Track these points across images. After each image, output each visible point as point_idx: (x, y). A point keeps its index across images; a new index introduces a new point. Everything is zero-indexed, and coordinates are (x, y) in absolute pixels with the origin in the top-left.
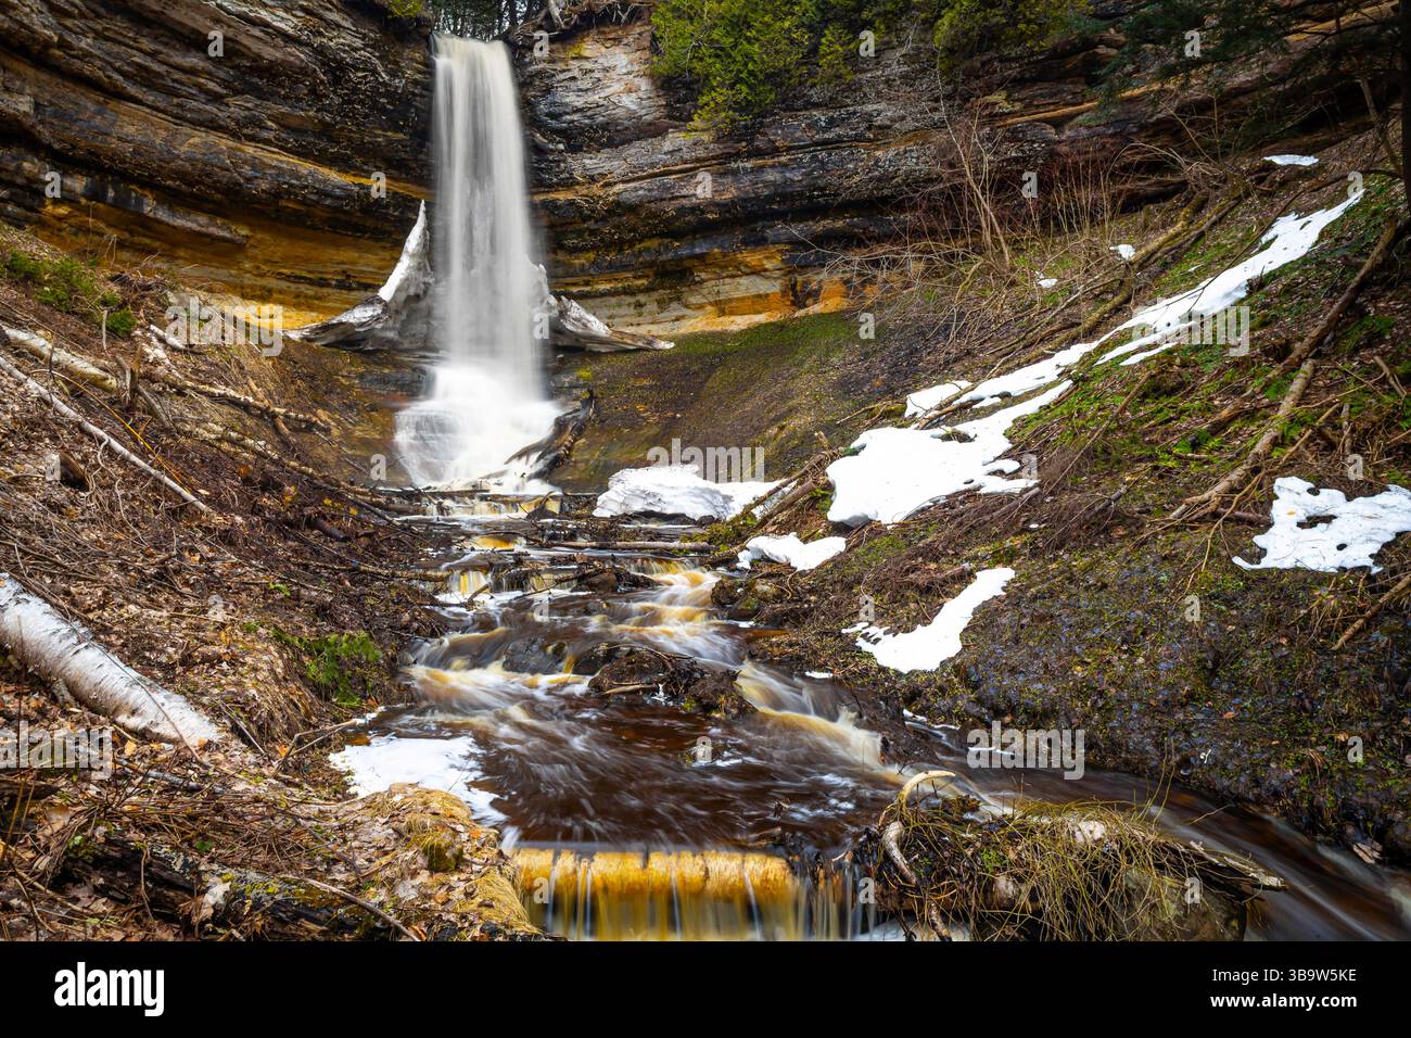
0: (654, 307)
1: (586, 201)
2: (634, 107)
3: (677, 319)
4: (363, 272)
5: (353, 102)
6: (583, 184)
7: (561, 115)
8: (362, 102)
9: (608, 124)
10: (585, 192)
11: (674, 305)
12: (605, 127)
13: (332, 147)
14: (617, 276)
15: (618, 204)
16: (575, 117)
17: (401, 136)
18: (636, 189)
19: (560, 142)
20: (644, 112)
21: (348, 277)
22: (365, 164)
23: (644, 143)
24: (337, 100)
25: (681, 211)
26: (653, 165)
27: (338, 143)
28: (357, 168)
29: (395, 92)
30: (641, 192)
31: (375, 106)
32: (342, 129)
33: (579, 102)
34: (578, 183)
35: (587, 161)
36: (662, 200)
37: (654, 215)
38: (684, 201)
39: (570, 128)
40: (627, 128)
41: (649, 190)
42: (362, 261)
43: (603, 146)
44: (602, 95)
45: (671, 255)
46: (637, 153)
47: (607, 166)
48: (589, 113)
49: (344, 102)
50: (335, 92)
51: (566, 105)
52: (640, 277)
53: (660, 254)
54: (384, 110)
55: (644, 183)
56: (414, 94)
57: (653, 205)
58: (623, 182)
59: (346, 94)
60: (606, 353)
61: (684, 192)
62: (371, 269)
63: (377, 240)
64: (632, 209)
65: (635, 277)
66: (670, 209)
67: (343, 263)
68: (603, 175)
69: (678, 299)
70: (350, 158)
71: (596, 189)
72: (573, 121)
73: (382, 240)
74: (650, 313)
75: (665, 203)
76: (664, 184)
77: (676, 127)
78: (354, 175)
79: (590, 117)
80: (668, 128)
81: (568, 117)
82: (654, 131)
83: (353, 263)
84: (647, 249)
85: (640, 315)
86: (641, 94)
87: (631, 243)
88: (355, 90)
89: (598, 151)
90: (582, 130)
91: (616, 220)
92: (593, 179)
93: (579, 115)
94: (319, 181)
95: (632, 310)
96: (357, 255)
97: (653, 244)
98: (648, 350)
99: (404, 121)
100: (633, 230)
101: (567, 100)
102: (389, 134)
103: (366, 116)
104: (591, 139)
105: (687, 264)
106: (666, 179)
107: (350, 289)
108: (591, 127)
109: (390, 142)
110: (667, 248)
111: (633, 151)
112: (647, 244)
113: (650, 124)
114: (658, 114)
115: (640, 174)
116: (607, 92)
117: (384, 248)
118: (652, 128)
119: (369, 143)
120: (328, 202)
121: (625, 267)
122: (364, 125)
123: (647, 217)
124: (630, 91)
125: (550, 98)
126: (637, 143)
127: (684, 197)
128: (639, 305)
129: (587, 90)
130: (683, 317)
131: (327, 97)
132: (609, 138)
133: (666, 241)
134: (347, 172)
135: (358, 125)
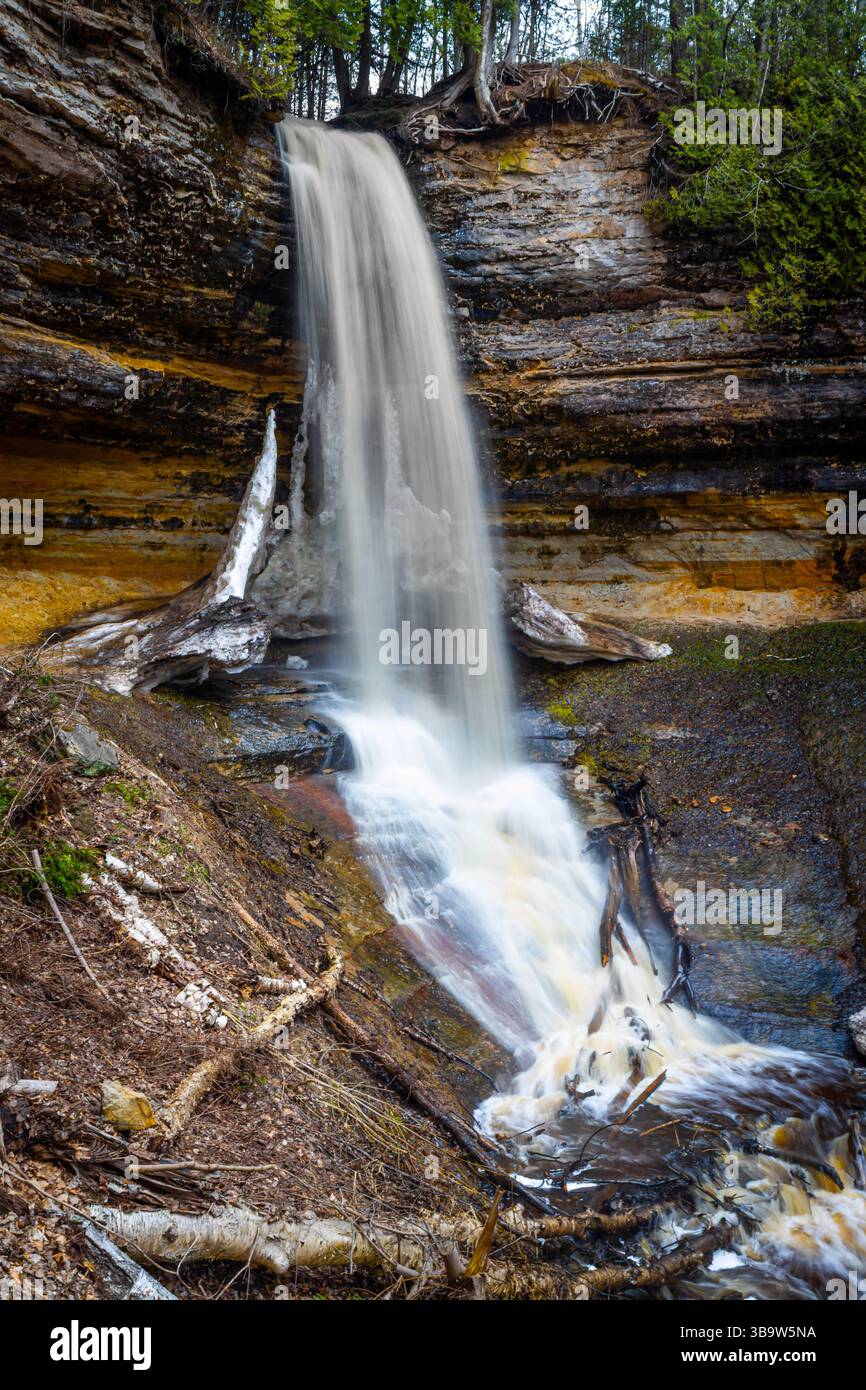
0: (575, 558)
1: (496, 399)
2: (609, 262)
3: (617, 581)
4: (110, 499)
5: (162, 241)
6: (494, 372)
7: (474, 263)
8: (175, 242)
9: (556, 283)
10: (496, 384)
11: (613, 558)
12: (547, 288)
13: (109, 312)
14: (518, 507)
15: (555, 409)
16: (499, 269)
17: (223, 294)
18: (596, 391)
19: (463, 305)
20: (626, 270)
21: (88, 509)
22: (150, 335)
23: (611, 319)
24: (136, 238)
25: (671, 430)
26: (629, 356)
27: (119, 305)
28: (137, 343)
29: (230, 222)
30: (603, 397)
31: (195, 248)
32: (136, 283)
33: (512, 246)
34: (487, 371)
35: (506, 338)
36: (640, 411)
37: (614, 430)
38: (679, 417)
39: (486, 286)
40: (586, 293)
41: (620, 395)
42: (110, 482)
43: (536, 315)
44: (555, 237)
45: (628, 490)
46: (600, 332)
47: (541, 348)
48: (525, 265)
49: (148, 240)
50: (134, 225)
51: (488, 248)
52: (557, 513)
53: (608, 485)
54: (207, 254)
55: (613, 383)
56: (254, 225)
57: (623, 418)
58: (570, 376)
59: (152, 228)
61: (682, 402)
62: (123, 494)
63: (137, 450)
64: (579, 418)
65: (548, 512)
66: (650, 425)
67: (82, 488)
68: (532, 362)
69: (622, 551)
70: (130, 327)
71: (515, 382)
72: (494, 275)
73: (145, 449)
74: (567, 566)
75: (643, 417)
76: (649, 388)
77: (674, 298)
78: (133, 355)
79: (526, 271)
80: (660, 298)
81: (487, 268)
82: (636, 301)
83: (98, 486)
84: (585, 477)
85: (548, 567)
86: (625, 243)
87: (552, 465)
88: (168, 222)
89: (525, 322)
90: (505, 289)
91: (540, 430)
92: (512, 366)
93: (507, 265)
94: (85, 370)
95: (533, 559)
96: (103, 473)
97: (599, 468)
98: (636, 660)
99: (234, 270)
100: (566, 445)
101: (490, 240)
102: (205, 290)
103: (176, 263)
104: (517, 304)
105: (649, 503)
106: (653, 381)
107: (88, 528)
108: (525, 286)
109: (202, 301)
110: (623, 480)
111: (589, 329)
112: (586, 467)
113: (631, 291)
114: (649, 277)
115: (605, 367)
116: (564, 233)
117: (146, 461)
118: (631, 296)
119: (169, 304)
120: (91, 402)
121: (534, 497)
122: (170, 276)
123: (603, 432)
124: (606, 236)
125: (459, 234)
126: (600, 317)
127: (680, 410)
128: (548, 553)
129: (525, 228)
130: (627, 578)
131: (121, 232)
132: (548, 306)
133: (622, 467)
134: (121, 351)
135: (159, 278)
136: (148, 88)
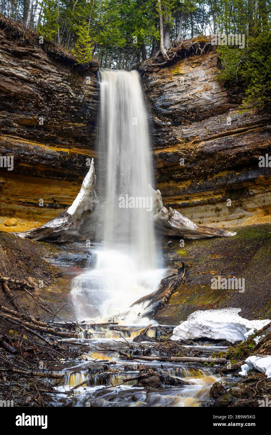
0: (226, 211)
1: (185, 152)
2: (209, 98)
3: (241, 218)
4: (63, 198)
5: (57, 109)
6: (182, 143)
7: (168, 106)
8: (61, 109)
9: (195, 109)
10: (183, 147)
11: (238, 209)
12: (193, 110)
13: (46, 133)
14: (204, 193)
15: (202, 152)
16: (176, 107)
17: (82, 125)
18: (212, 144)
19: (168, 121)
20: (215, 100)
21: (55, 201)
22: (63, 140)
23: (216, 118)
24: (49, 109)
25: (239, 154)
26: (221, 130)
27: (49, 131)
28: (58, 143)
29: (79, 102)
30: (215, 145)
31: (68, 111)
32: (51, 124)
33: (178, 98)
34: (179, 143)
35: (184, 130)
36: (227, 149)
37: (223, 158)
38: (240, 149)
39: (174, 113)
40: (205, 111)
41: (220, 144)
42: (62, 193)
43: (193, 121)
44: (191, 93)
45: (234, 180)
46: (211, 124)
47: (196, 132)
48: (184, 104)
49: (52, 110)
50: (47, 105)
51: (171, 100)
52: (217, 194)
53: (228, 180)
54: (73, 112)
55: (217, 141)
56: (88, 102)
57: (222, 152)
58: (205, 140)
59: (53, 106)
60: (196, 240)
61: (240, 144)
62: (67, 197)
63: (70, 181)
64: (211, 155)
65: (214, 194)
66: (232, 153)
67: (52, 194)
68: (193, 137)
69: (241, 206)
70: (56, 138)
71: (190, 145)
72: (175, 109)
73: (73, 180)
74: (225, 214)
75: (229, 151)
76: (228, 140)
77: (234, 107)
78: (58, 147)
79: (185, 106)
80: (229, 108)
81: (173, 107)
82: (222, 111)
83: (58, 194)
84: (220, 178)
85: (219, 216)
86: (213, 91)
87: (211, 175)
88: (58, 103)
89: (190, 124)
90: (180, 113)
91: (202, 162)
92: (187, 140)
93: (179, 105)
94: (40, 152)
95: (213, 213)
96: (59, 189)
97: (224, 174)
98: (220, 237)
99: (83, 116)
100: (212, 167)
101: (172, 98)
102: (76, 124)
103: (64, 116)
104: (186, 118)
105: (245, 185)
106: (229, 137)
107: (56, 208)
108: (186, 111)
109: (76, 128)
110: (232, 177)
111: (210, 123)
112: (221, 174)
113: (219, 107)
114: (223, 101)
115: (214, 135)
116: (194, 91)
117: (74, 185)
118: (220, 109)
119: (66, 130)
120: (44, 162)
121: (208, 188)
122: (62, 120)
123: (219, 159)
124: (207, 90)
125: (162, 97)
126: (212, 118)
127: (240, 146)
128: (218, 210)
129: (182, 92)
130: (244, 216)
131: (43, 108)
132: (196, 117)
133: (231, 172)
134: (54, 146)
135: (59, 121)
136: (43, 66)
